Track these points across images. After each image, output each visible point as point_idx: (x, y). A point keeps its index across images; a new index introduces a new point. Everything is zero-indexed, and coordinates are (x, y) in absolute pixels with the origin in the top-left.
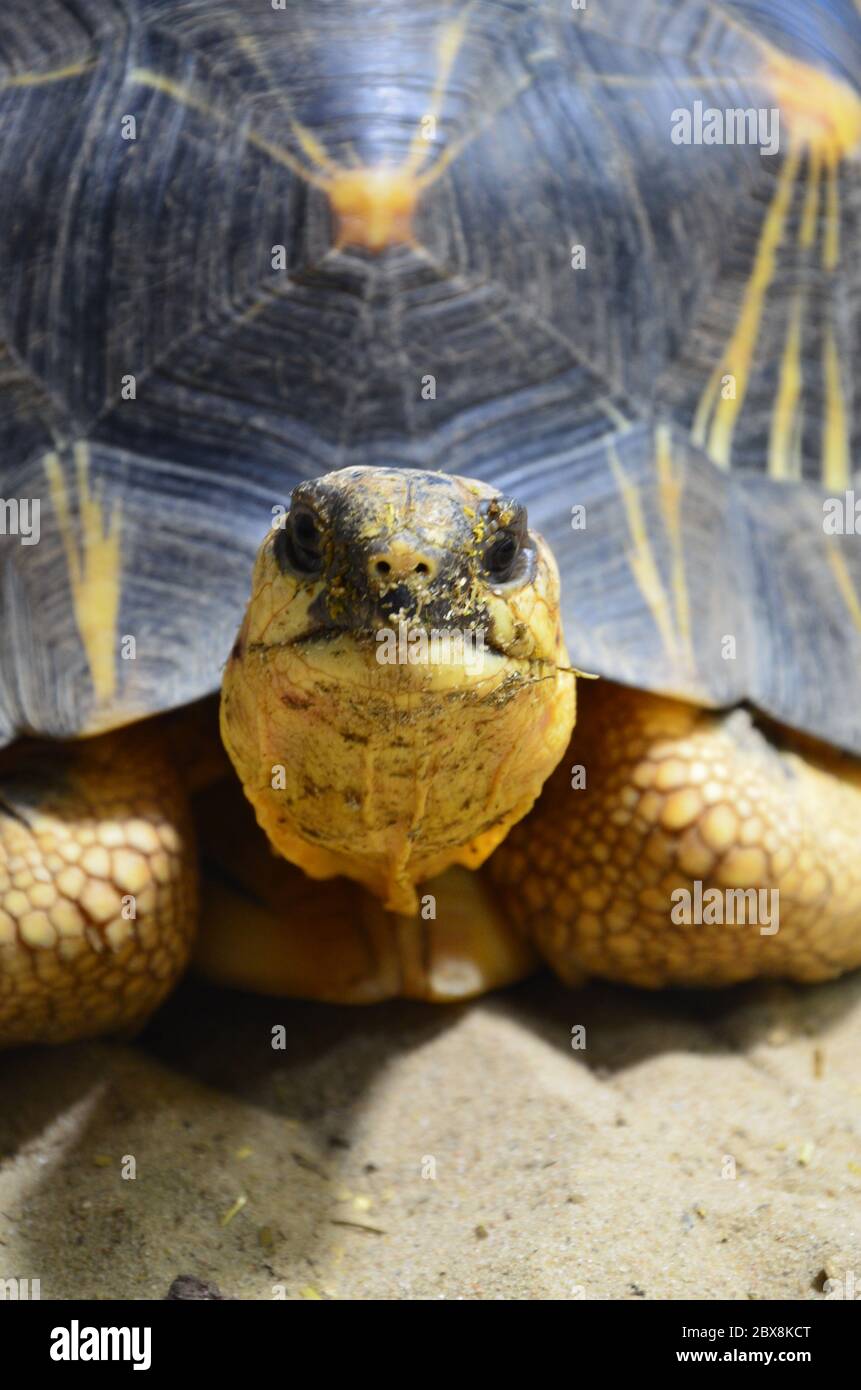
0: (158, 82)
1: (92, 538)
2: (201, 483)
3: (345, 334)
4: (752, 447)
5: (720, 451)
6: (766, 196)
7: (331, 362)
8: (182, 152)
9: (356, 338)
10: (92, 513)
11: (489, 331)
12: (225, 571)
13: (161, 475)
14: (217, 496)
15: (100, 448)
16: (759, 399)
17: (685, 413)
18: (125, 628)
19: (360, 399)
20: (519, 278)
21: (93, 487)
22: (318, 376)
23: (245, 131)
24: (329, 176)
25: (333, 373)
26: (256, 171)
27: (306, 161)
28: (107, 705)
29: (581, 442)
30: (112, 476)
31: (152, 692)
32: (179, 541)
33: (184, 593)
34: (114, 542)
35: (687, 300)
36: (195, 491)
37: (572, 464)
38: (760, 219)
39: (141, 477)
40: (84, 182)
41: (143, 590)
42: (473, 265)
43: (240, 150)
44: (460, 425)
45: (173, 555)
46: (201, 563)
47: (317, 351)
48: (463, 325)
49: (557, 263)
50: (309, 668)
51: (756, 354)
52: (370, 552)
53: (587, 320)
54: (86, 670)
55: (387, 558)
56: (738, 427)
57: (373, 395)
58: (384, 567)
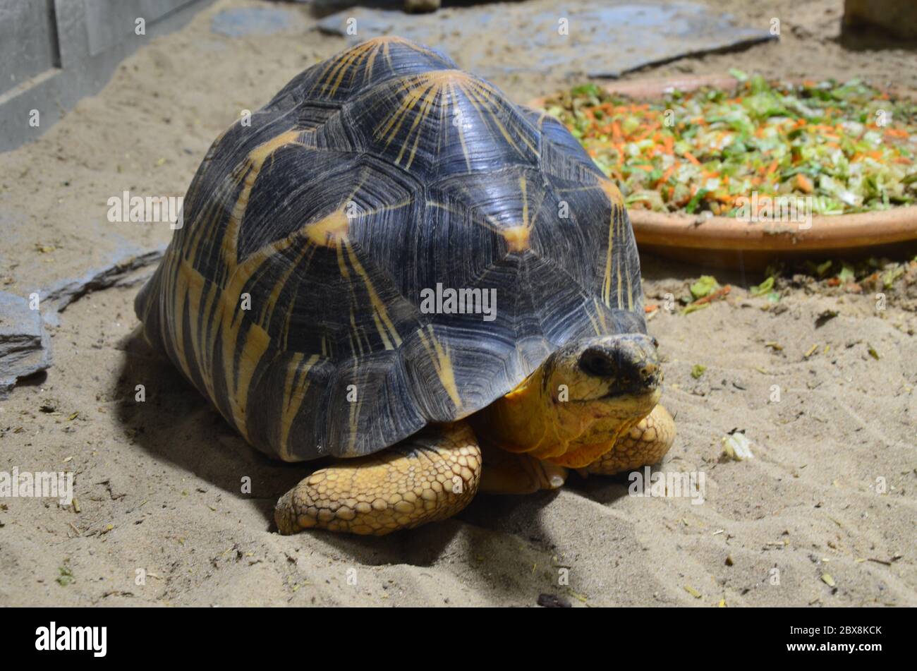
0: (438, 205)
1: (441, 355)
2: (472, 333)
3: (514, 280)
4: (614, 300)
5: (608, 304)
6: (608, 222)
7: (509, 290)
8: (451, 227)
9: (516, 280)
10: (439, 348)
11: (551, 274)
12: (487, 361)
13: (459, 332)
14: (477, 337)
15: (436, 326)
16: (614, 287)
17: (599, 293)
18: (459, 384)
19: (519, 300)
20: (557, 257)
21: (437, 339)
22: (505, 295)
23: (471, 218)
24: (503, 230)
25: (510, 293)
26: (478, 230)
27: (493, 226)
28: (461, 410)
29: (577, 306)
30: (442, 334)
31: (475, 403)
32: (470, 353)
33: (477, 370)
34: (448, 356)
35: (595, 256)
36: (470, 336)
37: (577, 313)
38: (608, 229)
39: (452, 334)
40: (420, 240)
41: (461, 370)
42: (545, 254)
43: (471, 224)
44: (547, 306)
45: (469, 357)
46: (478, 359)
47: (504, 286)
48: (545, 273)
49: (565, 250)
51: (611, 272)
52: (640, 368)
53: (575, 267)
54: (450, 399)
55: (646, 368)
56: (610, 295)
57: (522, 299)
58: (644, 372)
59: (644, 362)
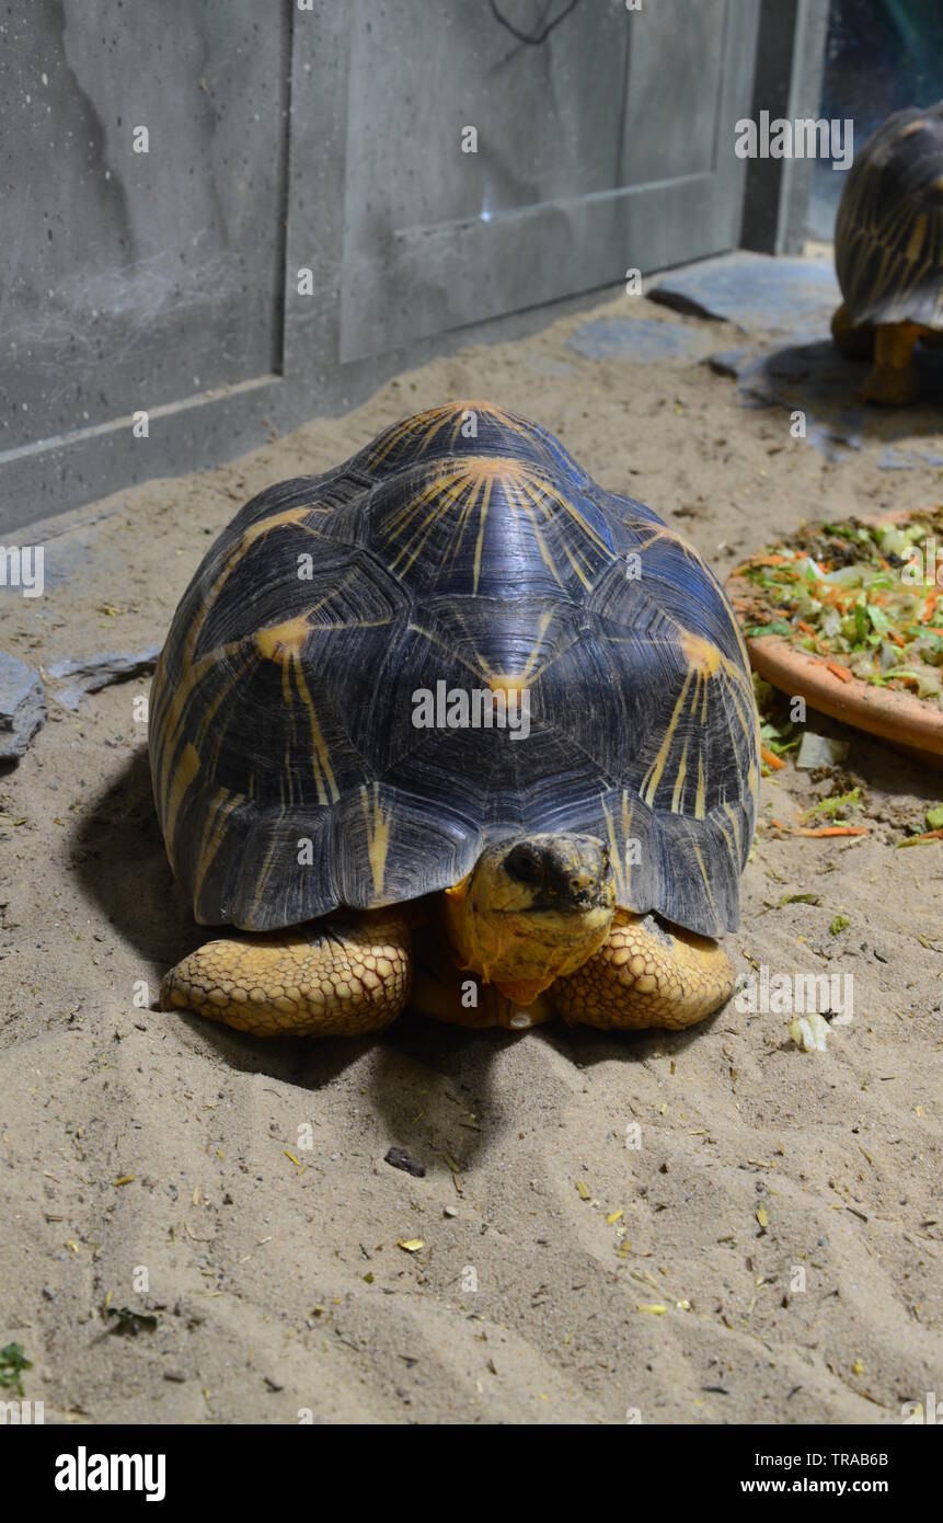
0: (421, 631)
1: (378, 823)
2: (426, 803)
3: (492, 744)
4: (664, 799)
5: (649, 801)
6: (676, 692)
7: (485, 756)
8: (428, 661)
9: (496, 746)
10: (379, 813)
11: (553, 746)
12: (433, 842)
13: (409, 798)
14: (433, 809)
15: (384, 785)
16: (668, 780)
17: (636, 784)
18: (389, 864)
19: (496, 772)
20: (567, 725)
21: (380, 801)
22: (479, 761)
23: (455, 654)
24: (490, 677)
25: (485, 760)
26: (459, 672)
27: (480, 669)
28: (380, 897)
29: (589, 795)
30: (388, 797)
31: (399, 892)
32: (415, 828)
33: (417, 851)
34: (387, 825)
35: (640, 735)
36: (424, 806)
37: (587, 803)
38: (674, 702)
39: (400, 799)
41: (398, 847)
42: (548, 718)
43: (453, 663)
44: (538, 786)
45: (412, 833)
46: (423, 837)
47: (479, 750)
48: (542, 743)
49: (583, 718)
50: (533, 922)
51: (667, 760)
53: (596, 743)
54: (372, 881)
55: (578, 880)
56: (657, 791)
57: (502, 771)
59: (577, 872)
